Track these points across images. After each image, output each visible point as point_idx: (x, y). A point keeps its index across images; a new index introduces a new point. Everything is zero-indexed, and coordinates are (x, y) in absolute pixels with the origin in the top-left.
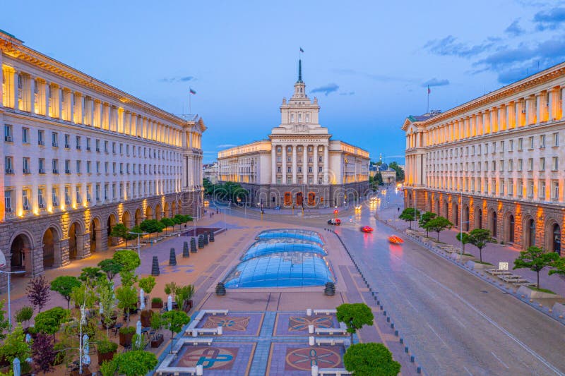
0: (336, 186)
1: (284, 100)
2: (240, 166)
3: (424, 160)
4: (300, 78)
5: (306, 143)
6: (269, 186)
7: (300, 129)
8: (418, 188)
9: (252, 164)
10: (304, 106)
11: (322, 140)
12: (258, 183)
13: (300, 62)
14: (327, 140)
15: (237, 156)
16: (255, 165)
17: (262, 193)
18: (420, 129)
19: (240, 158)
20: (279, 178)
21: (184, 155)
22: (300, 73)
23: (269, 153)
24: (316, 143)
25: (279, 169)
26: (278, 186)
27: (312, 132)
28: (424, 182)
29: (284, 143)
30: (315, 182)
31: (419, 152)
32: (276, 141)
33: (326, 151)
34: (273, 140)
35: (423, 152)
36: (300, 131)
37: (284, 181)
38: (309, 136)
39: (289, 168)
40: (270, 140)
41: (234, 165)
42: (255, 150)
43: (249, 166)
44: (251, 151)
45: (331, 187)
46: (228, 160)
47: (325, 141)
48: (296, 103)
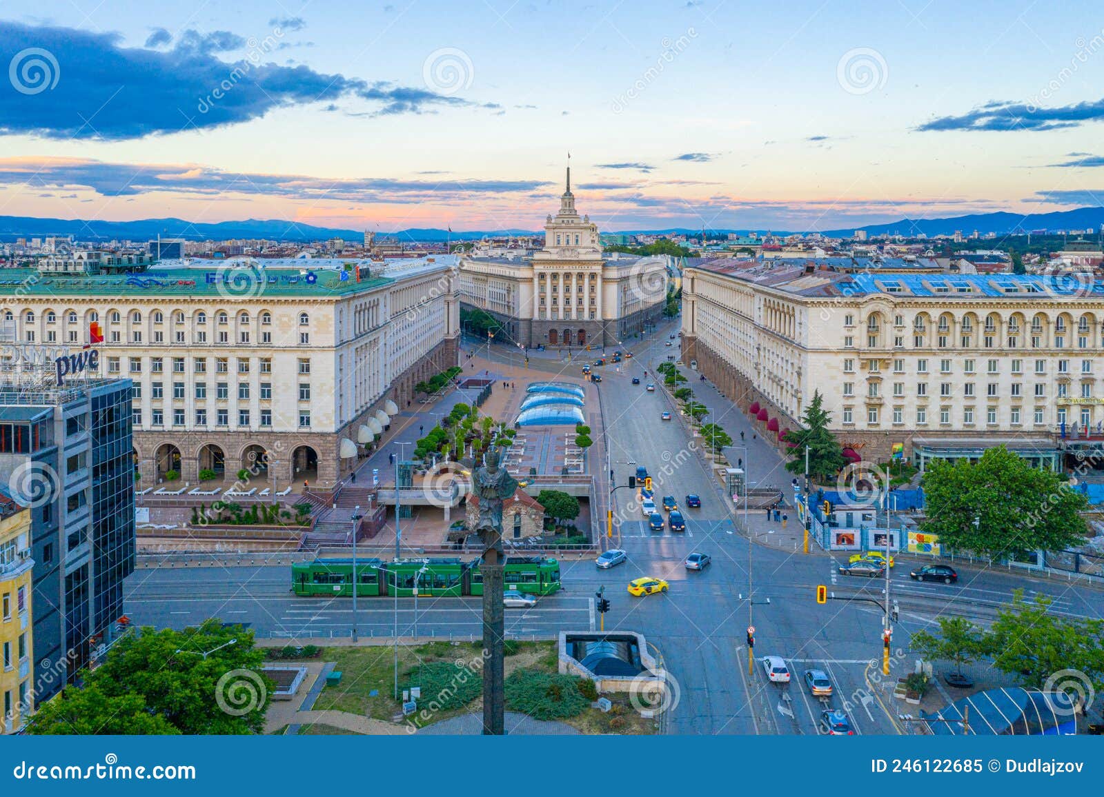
0: (610, 320)
1: (549, 218)
2: (491, 289)
3: (695, 306)
4: (568, 189)
5: (575, 270)
6: (530, 321)
7: (567, 253)
8: (690, 336)
9: (509, 291)
10: (573, 225)
11: (594, 267)
12: (515, 315)
13: (568, 169)
14: (600, 267)
15: (487, 275)
16: (512, 293)
17: (523, 330)
18: (691, 275)
19: (490, 279)
20: (542, 311)
21: (445, 301)
22: (568, 184)
23: (531, 280)
24: (587, 270)
25: (543, 300)
26: (542, 322)
27: (582, 257)
28: (695, 329)
29: (549, 270)
30: (586, 316)
31: (690, 299)
32: (539, 269)
33: (599, 280)
34: (535, 267)
35: (695, 299)
36: (568, 256)
37: (549, 316)
38: (579, 262)
39: (555, 301)
40: (532, 265)
41: (482, 285)
42: (512, 275)
43: (505, 292)
44: (507, 274)
45: (605, 322)
46: (472, 276)
47: (597, 269)
48: (563, 221)
